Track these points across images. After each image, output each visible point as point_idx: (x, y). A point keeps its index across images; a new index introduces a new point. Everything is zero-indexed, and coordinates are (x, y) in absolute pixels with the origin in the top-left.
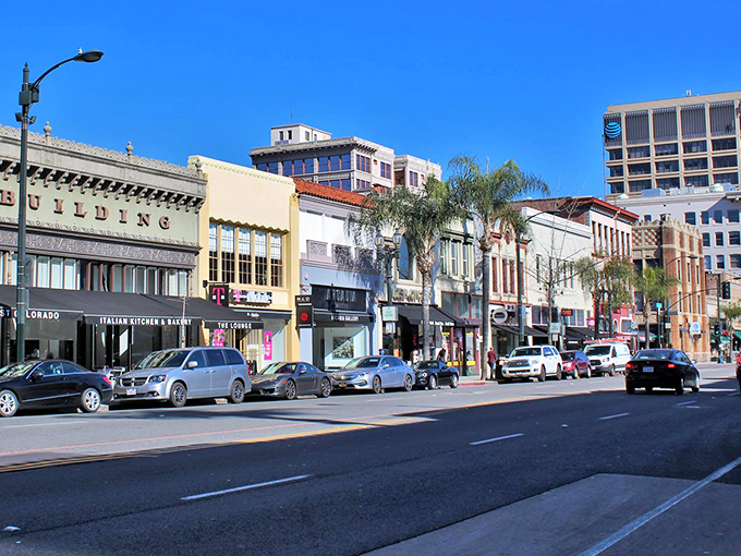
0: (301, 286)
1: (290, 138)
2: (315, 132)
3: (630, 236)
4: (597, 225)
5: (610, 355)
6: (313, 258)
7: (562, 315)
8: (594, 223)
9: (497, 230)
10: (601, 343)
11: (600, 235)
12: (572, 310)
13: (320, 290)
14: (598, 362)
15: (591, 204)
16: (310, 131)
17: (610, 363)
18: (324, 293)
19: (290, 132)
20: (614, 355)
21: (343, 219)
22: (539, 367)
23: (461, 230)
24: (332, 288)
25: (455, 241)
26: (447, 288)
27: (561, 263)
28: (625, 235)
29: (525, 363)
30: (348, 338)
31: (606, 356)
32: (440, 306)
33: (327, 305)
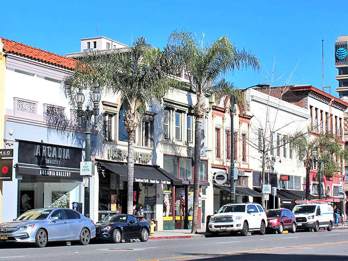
0: (5, 141)
1: (95, 47)
2: (114, 44)
3: (343, 120)
4: (314, 109)
5: (315, 214)
6: (20, 115)
7: (281, 179)
8: (311, 107)
9: (221, 105)
10: (309, 203)
11: (316, 117)
12: (289, 176)
13: (29, 146)
14: (304, 219)
15: (309, 91)
16: (110, 42)
17: (315, 220)
18: (33, 149)
19: (95, 43)
20: (319, 213)
21: (60, 82)
22: (242, 222)
23: (186, 102)
24: (41, 144)
25: (179, 111)
26: (169, 151)
27: (281, 137)
28: (338, 119)
29: (229, 219)
30: (65, 193)
31: (311, 215)
32: (162, 167)
33: (37, 160)
